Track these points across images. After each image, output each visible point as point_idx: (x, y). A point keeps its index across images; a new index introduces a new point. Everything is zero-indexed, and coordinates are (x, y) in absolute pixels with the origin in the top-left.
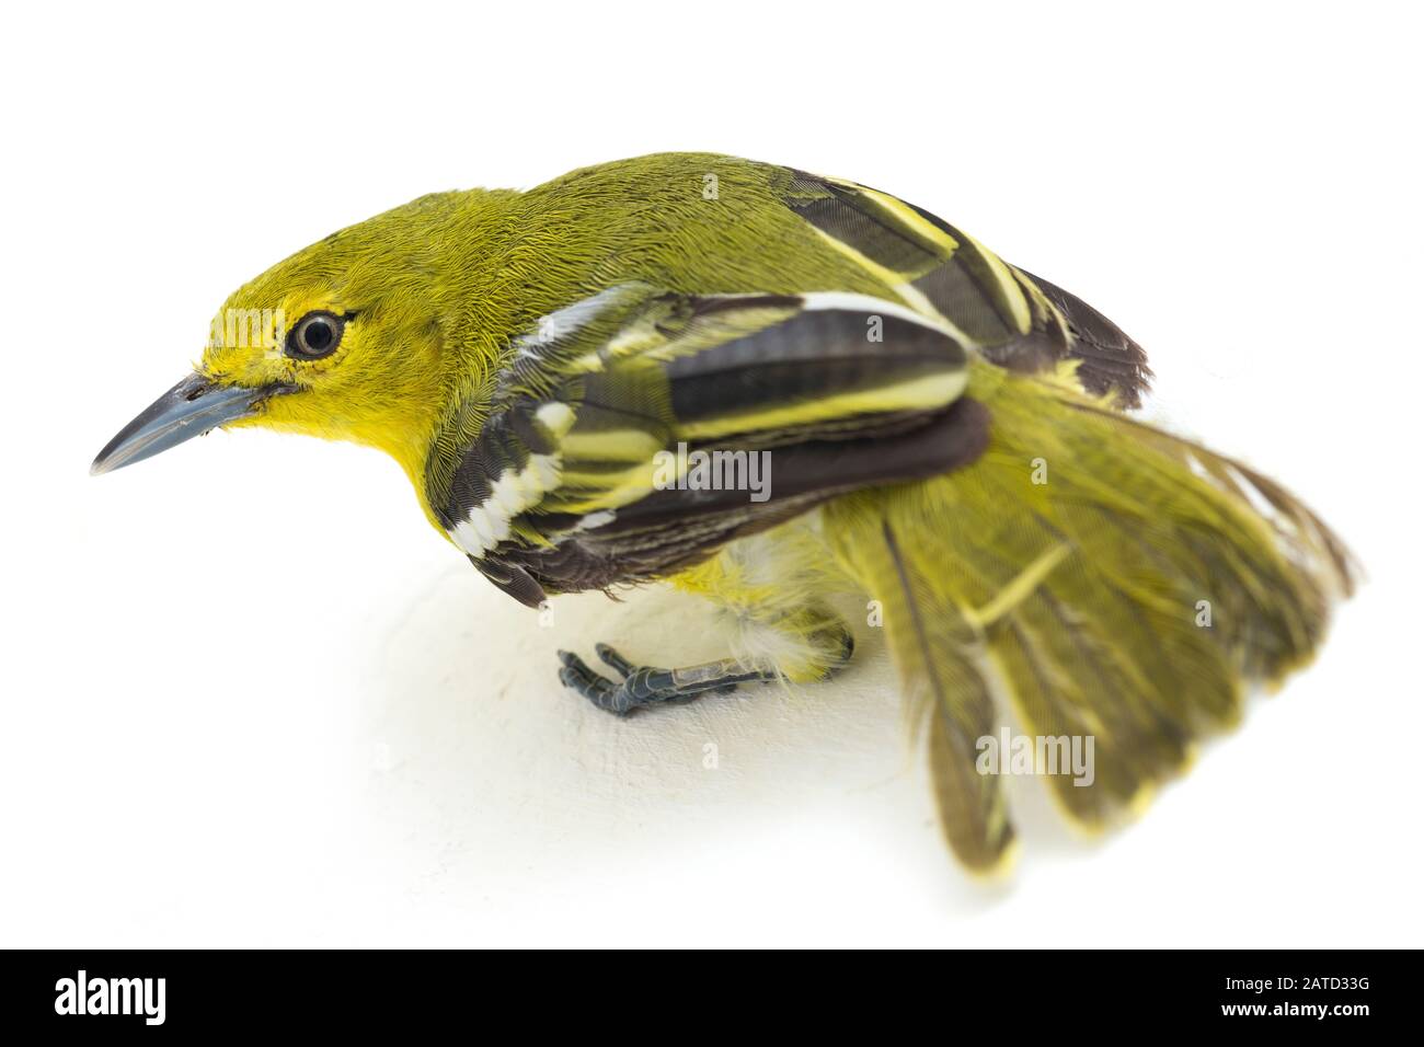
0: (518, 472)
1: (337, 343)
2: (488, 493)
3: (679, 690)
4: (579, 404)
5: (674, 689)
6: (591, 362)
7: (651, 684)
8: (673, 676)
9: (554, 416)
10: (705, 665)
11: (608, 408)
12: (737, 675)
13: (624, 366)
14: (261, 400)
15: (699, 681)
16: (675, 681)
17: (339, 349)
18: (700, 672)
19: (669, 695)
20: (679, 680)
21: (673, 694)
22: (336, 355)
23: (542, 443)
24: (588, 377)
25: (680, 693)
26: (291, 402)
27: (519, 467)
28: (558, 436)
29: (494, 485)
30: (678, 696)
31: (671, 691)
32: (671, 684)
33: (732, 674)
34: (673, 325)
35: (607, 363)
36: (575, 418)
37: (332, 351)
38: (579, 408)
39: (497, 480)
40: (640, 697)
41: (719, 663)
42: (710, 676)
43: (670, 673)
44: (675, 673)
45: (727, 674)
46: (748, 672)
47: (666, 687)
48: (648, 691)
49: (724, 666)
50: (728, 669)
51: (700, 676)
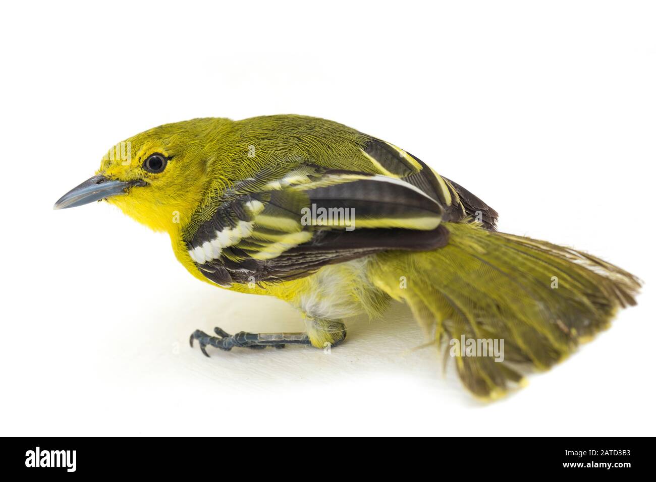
0: (231, 229)
1: (164, 168)
2: (214, 237)
3: (259, 342)
4: (267, 203)
5: (256, 341)
7: (247, 338)
8: (258, 336)
10: (274, 333)
11: (280, 207)
12: (288, 340)
13: (291, 190)
14: (128, 188)
15: (270, 340)
16: (258, 338)
17: (165, 170)
18: (271, 336)
19: (253, 344)
20: (260, 338)
21: (255, 344)
22: (163, 172)
23: (246, 217)
25: (258, 344)
26: (141, 190)
28: (254, 214)
29: (218, 233)
30: (257, 346)
31: (255, 342)
32: (257, 339)
33: (286, 339)
34: (316, 175)
35: (283, 187)
36: (264, 208)
37: (162, 171)
38: (267, 204)
39: (221, 231)
40: (240, 342)
41: (281, 334)
42: (275, 338)
43: (257, 334)
44: (260, 334)
45: (284, 339)
46: (294, 339)
47: (253, 341)
48: (245, 340)
49: (283, 335)
50: (285, 337)
51: (271, 338)
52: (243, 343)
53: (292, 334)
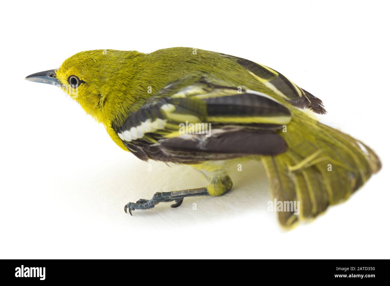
3: (171, 197)
4: (177, 106)
5: (170, 197)
6: (181, 94)
7: (163, 195)
8: (171, 193)
9: (167, 108)
10: (182, 190)
11: (186, 108)
13: (193, 98)
15: (180, 195)
16: (171, 194)
19: (167, 199)
20: (173, 194)
21: (169, 199)
24: (181, 99)
25: (171, 199)
27: (153, 120)
29: (142, 123)
31: (168, 198)
32: (170, 195)
33: (191, 193)
35: (186, 95)
39: (144, 122)
41: (187, 190)
42: (184, 193)
43: (170, 192)
44: (172, 192)
45: (189, 193)
46: (196, 193)
47: (167, 197)
48: (162, 197)
49: (189, 191)
50: (190, 192)
51: (181, 193)
52: (161, 199)
53: (195, 190)
